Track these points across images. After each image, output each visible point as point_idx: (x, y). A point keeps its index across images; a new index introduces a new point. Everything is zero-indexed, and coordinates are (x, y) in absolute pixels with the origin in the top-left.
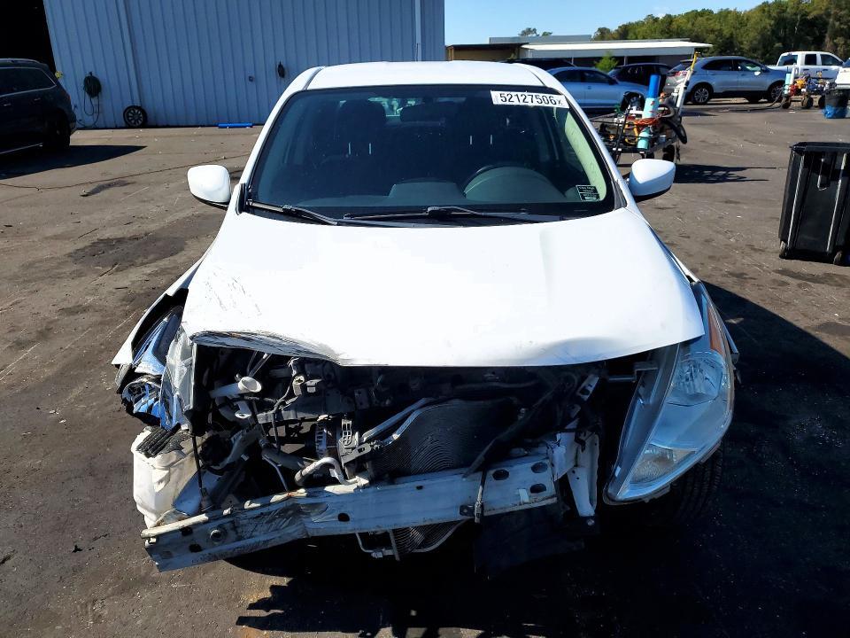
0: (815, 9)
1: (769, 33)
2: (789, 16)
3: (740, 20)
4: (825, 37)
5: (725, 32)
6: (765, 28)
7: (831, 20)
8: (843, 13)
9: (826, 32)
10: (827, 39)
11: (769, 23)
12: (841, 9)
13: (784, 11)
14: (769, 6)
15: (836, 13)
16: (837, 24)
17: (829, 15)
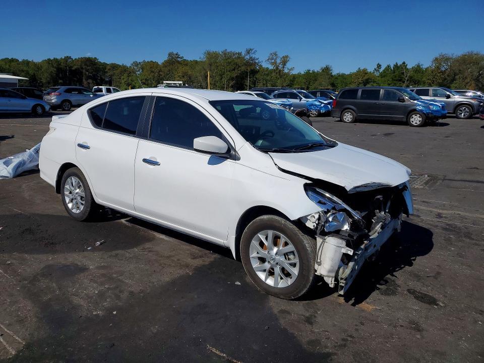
0: (75, 65)
1: (55, 75)
2: (62, 67)
3: (38, 67)
4: (82, 79)
5: (30, 72)
6: (52, 72)
7: (84, 71)
8: (89, 68)
9: (83, 77)
10: (84, 80)
11: (53, 70)
12: (88, 66)
13: (60, 65)
14: (51, 61)
15: (85, 68)
16: (87, 73)
17: (82, 68)
